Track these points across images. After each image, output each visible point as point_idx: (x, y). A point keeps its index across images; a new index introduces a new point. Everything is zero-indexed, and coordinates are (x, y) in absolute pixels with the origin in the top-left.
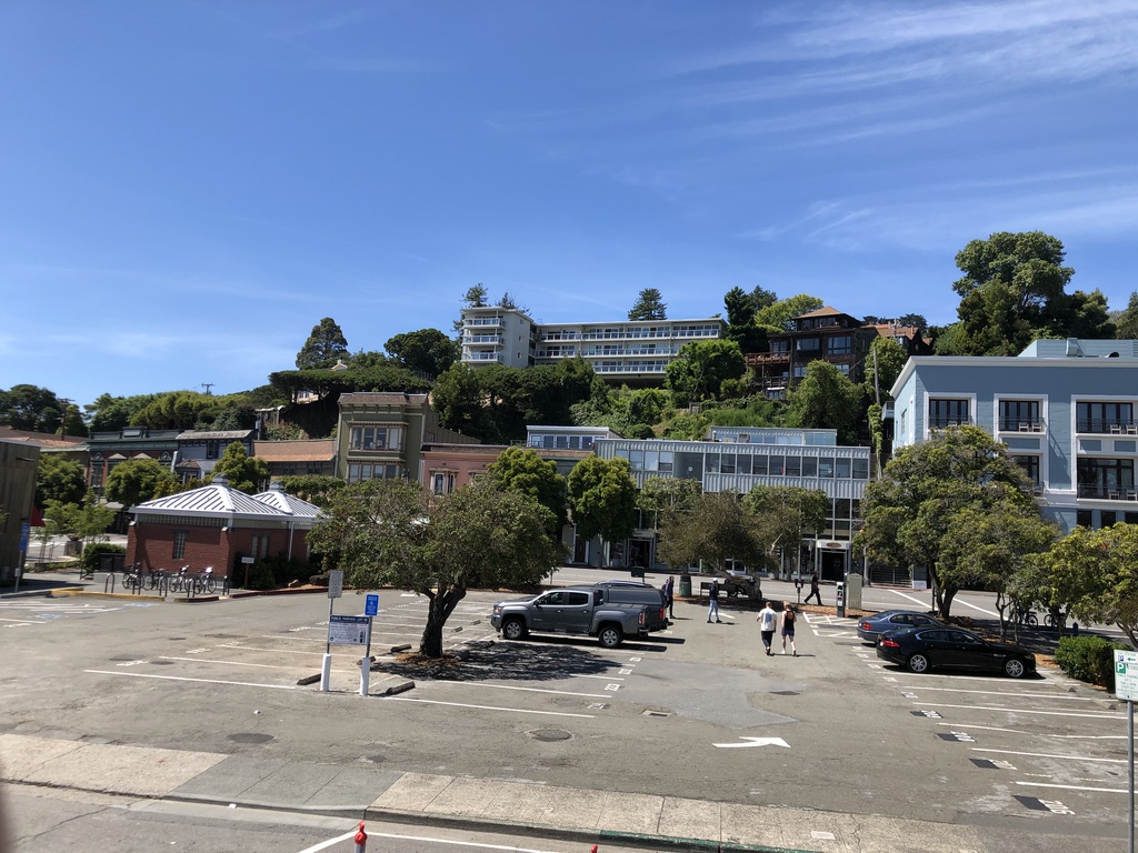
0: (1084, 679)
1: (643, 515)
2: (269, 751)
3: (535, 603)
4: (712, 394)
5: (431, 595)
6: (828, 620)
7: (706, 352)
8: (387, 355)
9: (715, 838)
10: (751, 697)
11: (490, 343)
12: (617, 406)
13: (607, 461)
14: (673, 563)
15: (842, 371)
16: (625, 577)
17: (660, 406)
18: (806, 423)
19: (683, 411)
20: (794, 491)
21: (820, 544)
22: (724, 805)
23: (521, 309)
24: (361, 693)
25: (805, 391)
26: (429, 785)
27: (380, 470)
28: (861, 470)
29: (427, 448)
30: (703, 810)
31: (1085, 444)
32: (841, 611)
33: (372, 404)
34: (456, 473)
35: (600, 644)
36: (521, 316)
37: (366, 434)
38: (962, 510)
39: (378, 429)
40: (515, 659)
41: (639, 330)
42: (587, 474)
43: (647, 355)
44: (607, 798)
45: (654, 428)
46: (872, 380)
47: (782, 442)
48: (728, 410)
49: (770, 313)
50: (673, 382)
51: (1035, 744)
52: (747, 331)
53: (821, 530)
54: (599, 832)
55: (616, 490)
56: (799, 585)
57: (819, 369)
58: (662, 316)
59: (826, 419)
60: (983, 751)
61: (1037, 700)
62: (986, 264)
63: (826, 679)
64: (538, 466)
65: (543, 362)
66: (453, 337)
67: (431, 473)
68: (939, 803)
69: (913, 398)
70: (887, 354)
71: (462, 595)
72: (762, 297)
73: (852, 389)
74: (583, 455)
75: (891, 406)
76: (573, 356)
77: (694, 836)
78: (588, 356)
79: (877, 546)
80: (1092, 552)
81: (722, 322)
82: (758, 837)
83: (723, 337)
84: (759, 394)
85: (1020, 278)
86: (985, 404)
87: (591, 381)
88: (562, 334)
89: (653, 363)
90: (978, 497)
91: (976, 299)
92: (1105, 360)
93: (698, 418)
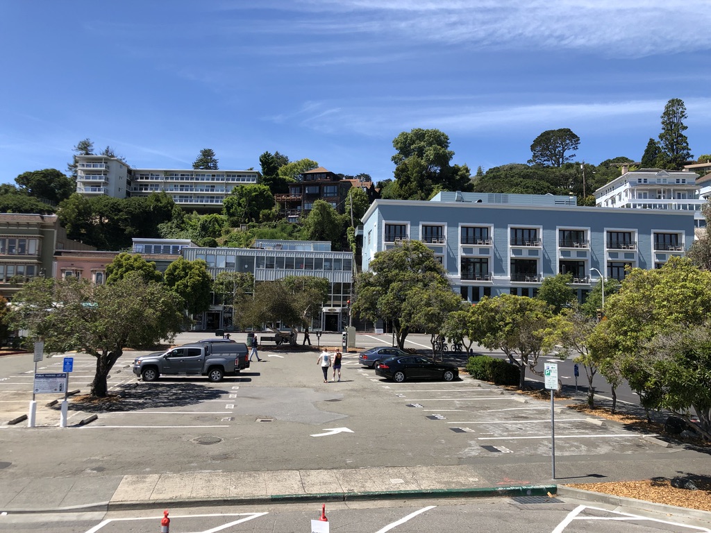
0: (483, 379)
1: (216, 296)
2: (13, 473)
3: (165, 357)
4: (253, 219)
5: (98, 355)
7: (250, 192)
8: (17, 186)
9: (340, 491)
10: (315, 404)
11: (98, 180)
12: (191, 226)
13: (191, 262)
15: (333, 206)
16: (211, 336)
17: (220, 226)
18: (313, 238)
19: (236, 229)
20: (310, 279)
21: (325, 309)
22: (335, 471)
23: (119, 157)
24: (61, 426)
25: (312, 218)
26: (144, 482)
27: (21, 269)
28: (347, 266)
29: (59, 253)
30: (324, 475)
31: (465, 250)
32: (345, 349)
33: (14, 221)
34: (81, 271)
35: (210, 380)
36: (121, 163)
37: (9, 243)
38: (413, 288)
39: (19, 240)
40: (157, 394)
41: (203, 175)
42: (178, 270)
43: (210, 192)
44: (264, 476)
45: (217, 240)
46: (350, 212)
47: (302, 249)
48: (265, 229)
49: (286, 169)
50: (228, 210)
51: (476, 417)
52: (274, 179)
53: (325, 301)
54: (270, 497)
55: (198, 281)
56: (319, 335)
57: (321, 205)
58: (215, 167)
59: (324, 235)
60: (455, 423)
61: (465, 392)
62: (409, 146)
63: (352, 390)
64: (143, 266)
65: (136, 194)
66: (69, 175)
67: (62, 271)
68: (447, 454)
69: (376, 223)
70: (358, 197)
71: (120, 354)
72: (281, 159)
73: (339, 218)
74: (174, 258)
75: (361, 228)
76: (159, 192)
77: (327, 492)
78: (169, 192)
79: (366, 310)
80: (492, 310)
81: (258, 173)
82: (363, 487)
83: (259, 183)
84: (284, 220)
85: (427, 156)
86: (415, 227)
87: (172, 208)
88: (150, 176)
89: (213, 197)
90: (421, 281)
91: (404, 167)
92: (475, 204)
93: (246, 234)
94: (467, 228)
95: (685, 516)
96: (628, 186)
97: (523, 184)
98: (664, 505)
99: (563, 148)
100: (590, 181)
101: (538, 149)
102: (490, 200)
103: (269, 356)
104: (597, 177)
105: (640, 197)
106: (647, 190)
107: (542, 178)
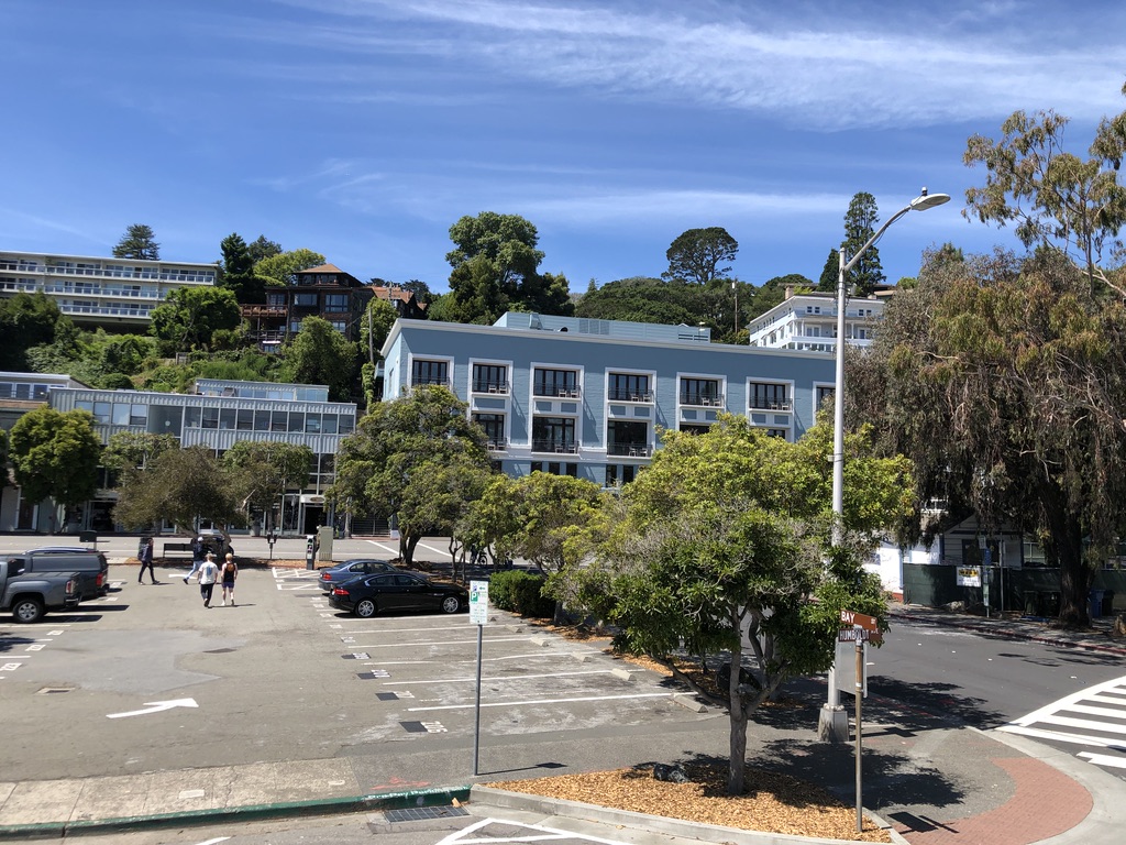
1: (109, 474)
4: (204, 345)
6: (297, 573)
7: (198, 299)
9: (62, 818)
10: (180, 658)
12: (89, 352)
13: (63, 414)
14: (131, 525)
15: (339, 328)
16: (73, 543)
17: (143, 355)
18: (299, 379)
19: (168, 361)
20: (277, 446)
21: (304, 499)
22: (90, 780)
25: (300, 346)
28: (347, 424)
30: (60, 790)
31: (540, 405)
32: (311, 564)
35: (15, 620)
38: (425, 463)
41: (121, 268)
42: (36, 428)
43: (130, 297)
45: (133, 378)
46: (367, 339)
47: (273, 397)
48: (220, 362)
49: (271, 264)
50: (159, 329)
51: (442, 672)
52: (245, 280)
53: (305, 484)
55: (74, 446)
56: (272, 540)
57: (314, 325)
58: (154, 256)
59: (320, 376)
62: (475, 240)
63: (272, 632)
69: (398, 358)
70: (382, 315)
72: (266, 248)
73: (347, 346)
74: (33, 406)
75: (382, 366)
76: (33, 292)
78: (54, 293)
80: (512, 497)
81: (218, 268)
82: (116, 809)
83: (218, 284)
84: (254, 347)
85: (502, 256)
86: (461, 366)
87: (55, 322)
88: (19, 264)
89: (137, 306)
90: (439, 451)
91: (465, 271)
92: (557, 334)
93: (184, 369)
94: (544, 371)
95: (645, 828)
96: (793, 316)
97: (647, 307)
98: (616, 810)
99: (714, 256)
100: (746, 308)
101: (678, 256)
102: (583, 330)
103: (171, 576)
104: (756, 302)
105: (809, 334)
106: (819, 323)
107: (676, 300)
